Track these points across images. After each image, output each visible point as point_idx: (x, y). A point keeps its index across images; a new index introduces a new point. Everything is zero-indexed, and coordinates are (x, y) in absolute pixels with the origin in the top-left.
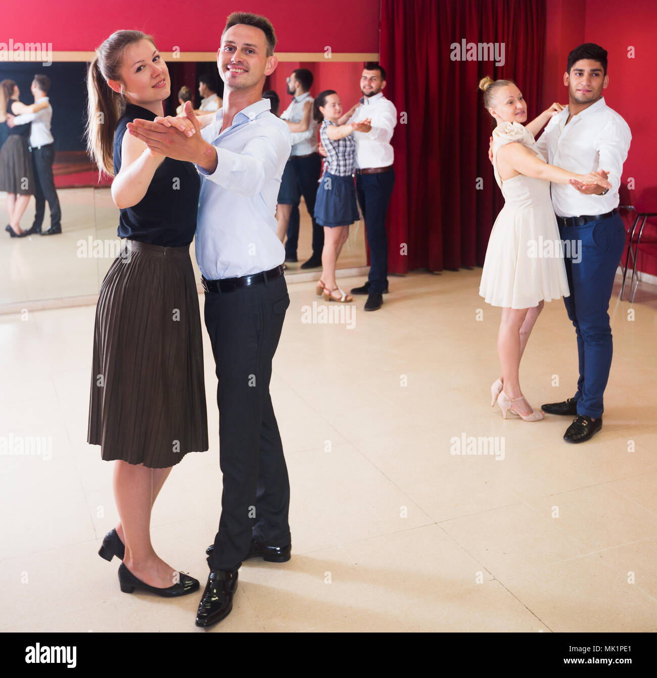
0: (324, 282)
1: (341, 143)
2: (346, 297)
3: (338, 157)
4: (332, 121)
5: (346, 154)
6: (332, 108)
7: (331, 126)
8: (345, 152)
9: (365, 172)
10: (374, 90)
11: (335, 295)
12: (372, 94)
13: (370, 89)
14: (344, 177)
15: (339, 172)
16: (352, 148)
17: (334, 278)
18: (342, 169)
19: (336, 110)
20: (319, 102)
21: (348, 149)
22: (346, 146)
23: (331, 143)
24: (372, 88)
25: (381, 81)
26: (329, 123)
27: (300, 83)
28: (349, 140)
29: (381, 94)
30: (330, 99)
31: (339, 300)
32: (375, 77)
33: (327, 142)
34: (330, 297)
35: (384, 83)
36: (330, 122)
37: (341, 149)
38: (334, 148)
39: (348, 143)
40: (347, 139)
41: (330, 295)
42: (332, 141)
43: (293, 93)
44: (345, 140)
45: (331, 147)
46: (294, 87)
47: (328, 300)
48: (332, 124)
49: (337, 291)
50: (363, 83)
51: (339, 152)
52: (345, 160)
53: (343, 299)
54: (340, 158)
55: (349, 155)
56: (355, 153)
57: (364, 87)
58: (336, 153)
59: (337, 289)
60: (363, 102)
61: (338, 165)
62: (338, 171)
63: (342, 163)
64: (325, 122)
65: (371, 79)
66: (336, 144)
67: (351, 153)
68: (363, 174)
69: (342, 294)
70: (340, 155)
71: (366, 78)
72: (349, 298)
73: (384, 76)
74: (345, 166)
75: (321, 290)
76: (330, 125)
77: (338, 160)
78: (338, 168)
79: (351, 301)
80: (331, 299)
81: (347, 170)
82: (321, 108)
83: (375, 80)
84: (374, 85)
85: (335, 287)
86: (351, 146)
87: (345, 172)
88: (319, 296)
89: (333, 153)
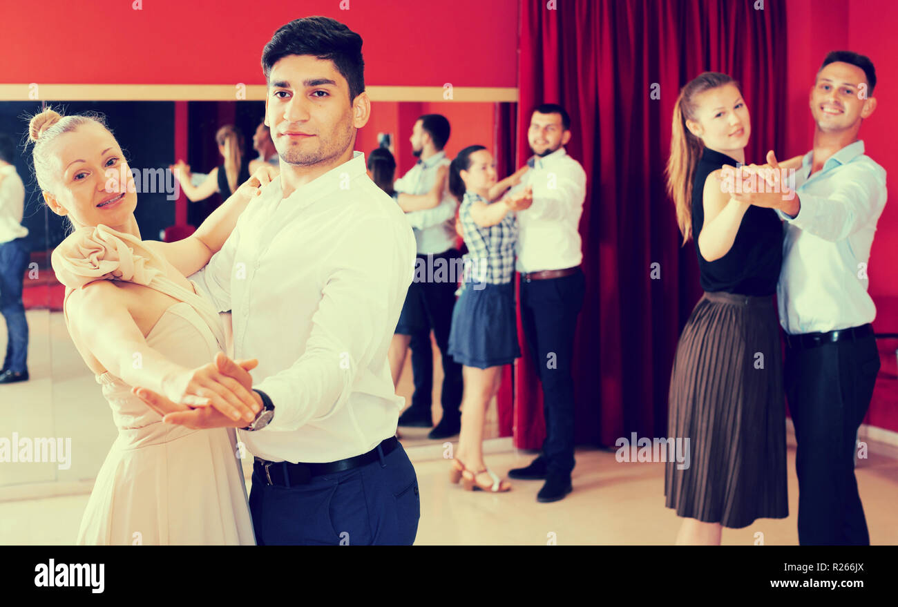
0: (463, 461)
1: (495, 230)
2: (501, 484)
3: (489, 253)
4: (480, 194)
5: (503, 248)
6: (482, 171)
7: (479, 203)
8: (500, 245)
9: (536, 277)
10: (550, 146)
11: (482, 481)
12: (548, 152)
13: (544, 144)
14: (500, 286)
15: (492, 278)
16: (512, 240)
17: (481, 454)
18: (496, 272)
19: (488, 175)
20: (461, 163)
21: (506, 240)
22: (502, 236)
23: (478, 230)
24: (547, 142)
25: (563, 132)
26: (475, 198)
27: (430, 136)
28: (508, 226)
29: (562, 151)
30: (477, 158)
31: (489, 489)
32: (552, 125)
33: (472, 228)
34: (474, 484)
35: (567, 135)
36: (478, 196)
37: (495, 240)
38: (483, 238)
39: (506, 230)
40: (504, 224)
41: (474, 480)
42: (479, 227)
43: (418, 154)
44: (500, 226)
45: (477, 237)
46: (420, 143)
47: (471, 487)
48: (481, 200)
49: (484, 475)
50: (534, 136)
51: (490, 246)
52: (501, 257)
53: (495, 488)
54: (494, 255)
55: (507, 250)
56: (516, 247)
57: (535, 142)
58: (487, 247)
59: (485, 471)
60: (532, 165)
61: (490, 266)
62: (489, 276)
63: (495, 263)
64: (469, 196)
65: (546, 129)
66: (486, 233)
67: (510, 246)
68: (532, 280)
69: (491, 479)
70: (493, 249)
71: (538, 126)
72: (505, 486)
73: (567, 123)
74: (501, 267)
75: (458, 476)
76: (477, 200)
77: (489, 258)
78: (490, 271)
79: (508, 490)
80: (476, 488)
81: (505, 275)
82: (463, 174)
83: (553, 129)
84: (552, 138)
85: (482, 469)
86: (511, 235)
87: (501, 277)
88: (456, 485)
89: (482, 246)
